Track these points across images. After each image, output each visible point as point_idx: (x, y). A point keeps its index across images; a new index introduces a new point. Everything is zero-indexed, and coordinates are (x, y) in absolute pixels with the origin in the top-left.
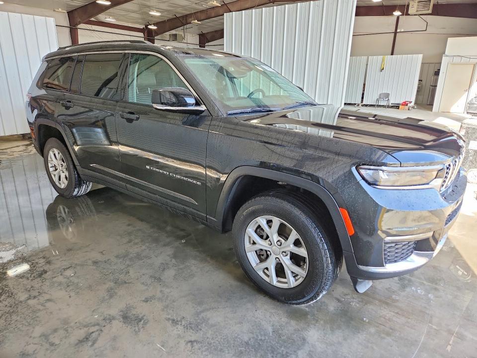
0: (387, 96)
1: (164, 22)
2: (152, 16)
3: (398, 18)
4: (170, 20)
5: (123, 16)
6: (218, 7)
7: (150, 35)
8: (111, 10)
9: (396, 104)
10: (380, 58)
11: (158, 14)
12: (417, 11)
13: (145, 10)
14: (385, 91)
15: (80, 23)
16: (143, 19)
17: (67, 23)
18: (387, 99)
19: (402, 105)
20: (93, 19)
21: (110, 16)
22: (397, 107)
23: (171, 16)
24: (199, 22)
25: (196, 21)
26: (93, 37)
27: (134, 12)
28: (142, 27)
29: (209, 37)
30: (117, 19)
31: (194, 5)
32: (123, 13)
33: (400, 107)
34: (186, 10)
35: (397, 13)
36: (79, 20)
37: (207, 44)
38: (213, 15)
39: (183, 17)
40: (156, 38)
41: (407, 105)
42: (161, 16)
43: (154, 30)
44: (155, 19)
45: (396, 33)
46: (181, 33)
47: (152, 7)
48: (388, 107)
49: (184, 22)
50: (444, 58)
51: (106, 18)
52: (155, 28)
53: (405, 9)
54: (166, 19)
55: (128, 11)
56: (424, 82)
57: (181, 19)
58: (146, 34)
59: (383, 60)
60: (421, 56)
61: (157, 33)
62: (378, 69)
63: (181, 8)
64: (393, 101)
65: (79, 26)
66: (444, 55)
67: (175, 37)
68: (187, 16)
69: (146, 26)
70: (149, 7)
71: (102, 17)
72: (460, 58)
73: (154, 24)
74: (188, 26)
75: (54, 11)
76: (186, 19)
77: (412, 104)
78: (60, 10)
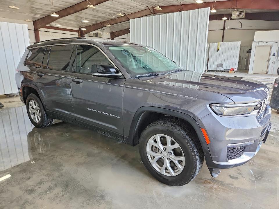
0: (222, 65)
1: (90, 26)
2: (83, 23)
3: (225, 21)
4: (94, 25)
5: (66, 23)
6: (122, 17)
7: (82, 34)
8: (59, 20)
9: (227, 70)
10: (217, 44)
11: (87, 22)
12: (236, 17)
13: (79, 19)
14: (220, 63)
15: (40, 28)
16: (78, 25)
17: (33, 28)
18: (222, 67)
19: (231, 70)
20: (48, 25)
21: (59, 23)
22: (228, 71)
23: (94, 23)
24: (111, 26)
25: (109, 25)
26: (48, 35)
27: (72, 21)
28: (77, 29)
29: (116, 34)
30: (62, 25)
31: (107, 16)
32: (66, 21)
33: (230, 71)
34: (103, 19)
35: (225, 18)
36: (40, 26)
37: (115, 38)
38: (119, 22)
39: (101, 23)
40: (85, 35)
41: (233, 70)
42: (88, 23)
43: (85, 31)
44: (85, 25)
45: (224, 30)
46: (100, 32)
47: (83, 17)
48: (222, 72)
49: (102, 26)
50: (253, 43)
51: (56, 25)
52: (85, 29)
53: (229, 16)
54: (91, 24)
55: (69, 20)
56: (241, 57)
57: (100, 24)
58: (79, 33)
59: (218, 45)
60: (240, 42)
61: (86, 32)
62: (216, 50)
63: (100, 18)
64: (225, 68)
65: (40, 30)
66: (253, 41)
67: (96, 35)
68: (103, 22)
69: (80, 29)
70: (81, 18)
71: (53, 24)
72: (262, 43)
73: (84, 28)
74: (104, 28)
75: (25, 21)
76: (103, 24)
77: (236, 70)
78: (28, 20)
